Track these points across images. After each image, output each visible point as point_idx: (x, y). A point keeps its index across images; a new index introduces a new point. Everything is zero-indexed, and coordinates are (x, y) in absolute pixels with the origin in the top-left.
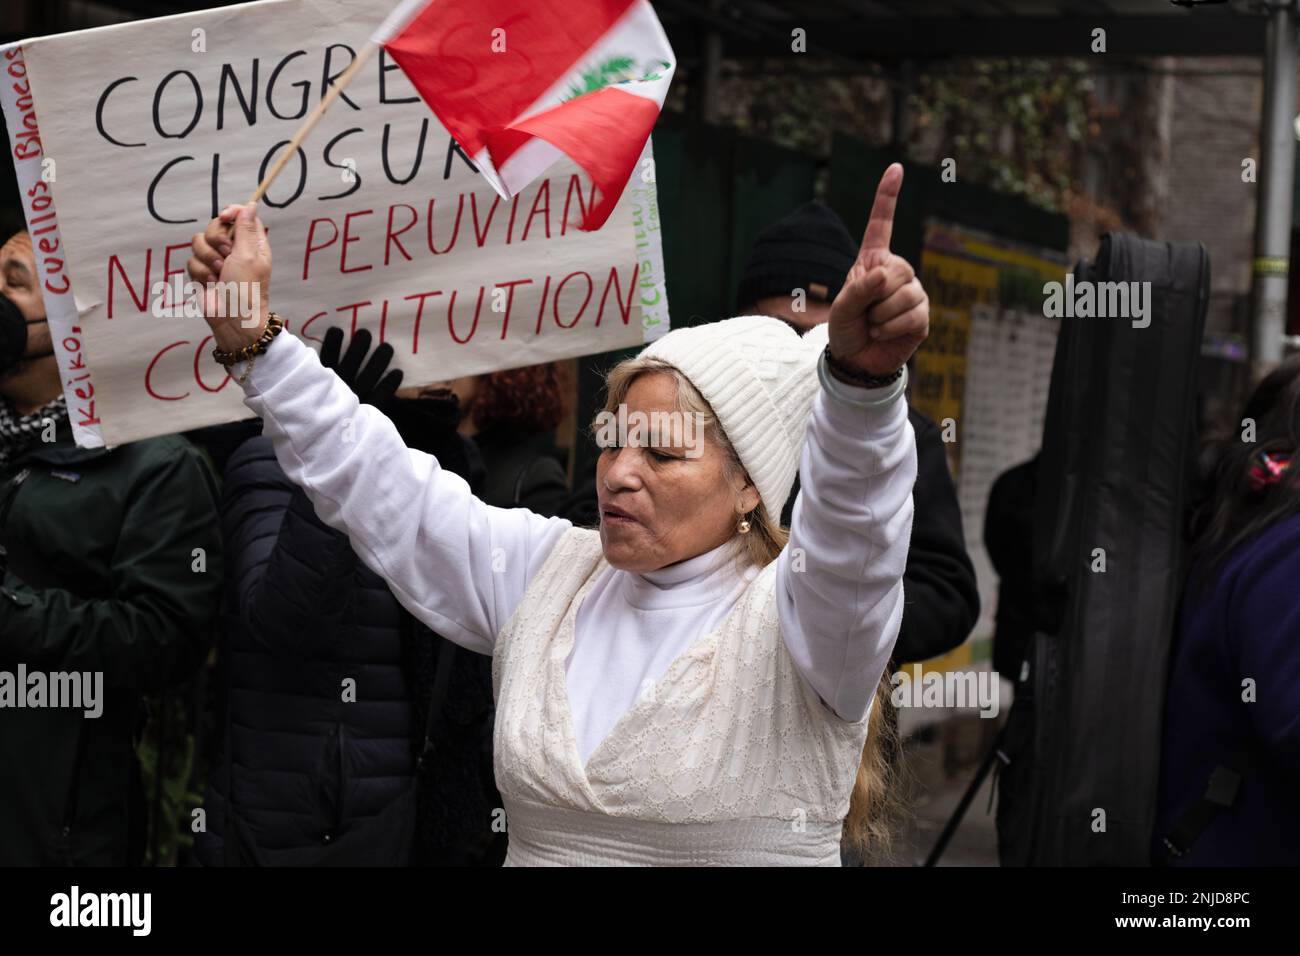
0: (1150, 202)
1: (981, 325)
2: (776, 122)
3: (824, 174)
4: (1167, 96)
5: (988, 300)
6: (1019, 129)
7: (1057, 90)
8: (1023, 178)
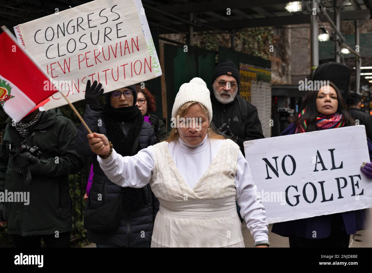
0: (287, 57)
1: (253, 85)
2: (206, 45)
3: (217, 55)
4: (290, 33)
5: (254, 80)
6: (258, 43)
7: (266, 34)
8: (260, 53)
